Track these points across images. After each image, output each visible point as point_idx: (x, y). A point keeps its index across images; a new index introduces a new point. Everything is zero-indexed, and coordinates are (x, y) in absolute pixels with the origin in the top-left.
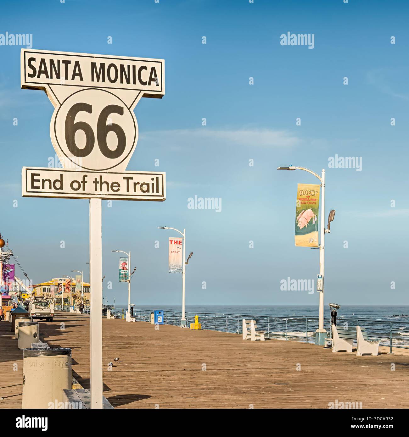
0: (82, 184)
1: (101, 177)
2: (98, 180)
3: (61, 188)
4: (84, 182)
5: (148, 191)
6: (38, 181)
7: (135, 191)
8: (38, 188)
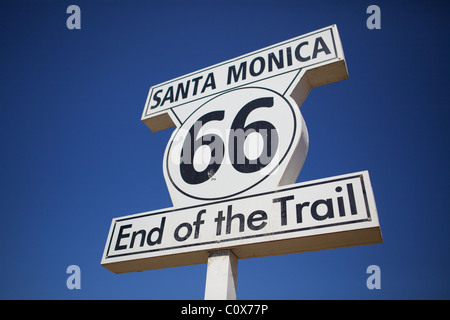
0: (194, 228)
1: (230, 208)
2: (225, 214)
3: (159, 241)
4: (199, 222)
5: (330, 214)
6: (128, 235)
7: (299, 220)
8: (125, 247)
